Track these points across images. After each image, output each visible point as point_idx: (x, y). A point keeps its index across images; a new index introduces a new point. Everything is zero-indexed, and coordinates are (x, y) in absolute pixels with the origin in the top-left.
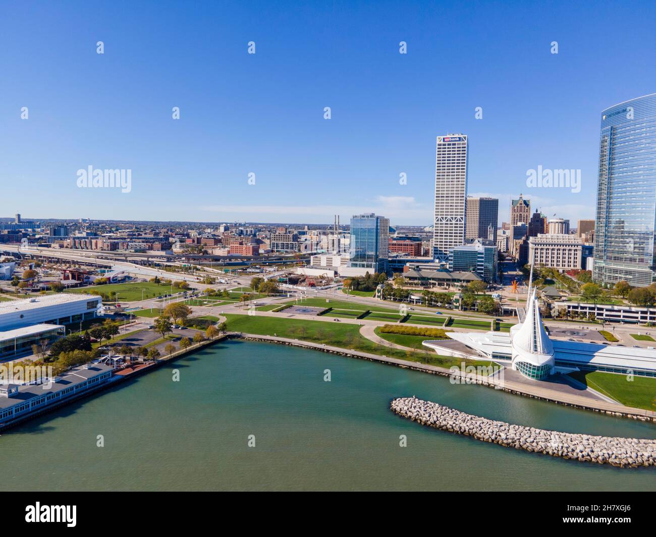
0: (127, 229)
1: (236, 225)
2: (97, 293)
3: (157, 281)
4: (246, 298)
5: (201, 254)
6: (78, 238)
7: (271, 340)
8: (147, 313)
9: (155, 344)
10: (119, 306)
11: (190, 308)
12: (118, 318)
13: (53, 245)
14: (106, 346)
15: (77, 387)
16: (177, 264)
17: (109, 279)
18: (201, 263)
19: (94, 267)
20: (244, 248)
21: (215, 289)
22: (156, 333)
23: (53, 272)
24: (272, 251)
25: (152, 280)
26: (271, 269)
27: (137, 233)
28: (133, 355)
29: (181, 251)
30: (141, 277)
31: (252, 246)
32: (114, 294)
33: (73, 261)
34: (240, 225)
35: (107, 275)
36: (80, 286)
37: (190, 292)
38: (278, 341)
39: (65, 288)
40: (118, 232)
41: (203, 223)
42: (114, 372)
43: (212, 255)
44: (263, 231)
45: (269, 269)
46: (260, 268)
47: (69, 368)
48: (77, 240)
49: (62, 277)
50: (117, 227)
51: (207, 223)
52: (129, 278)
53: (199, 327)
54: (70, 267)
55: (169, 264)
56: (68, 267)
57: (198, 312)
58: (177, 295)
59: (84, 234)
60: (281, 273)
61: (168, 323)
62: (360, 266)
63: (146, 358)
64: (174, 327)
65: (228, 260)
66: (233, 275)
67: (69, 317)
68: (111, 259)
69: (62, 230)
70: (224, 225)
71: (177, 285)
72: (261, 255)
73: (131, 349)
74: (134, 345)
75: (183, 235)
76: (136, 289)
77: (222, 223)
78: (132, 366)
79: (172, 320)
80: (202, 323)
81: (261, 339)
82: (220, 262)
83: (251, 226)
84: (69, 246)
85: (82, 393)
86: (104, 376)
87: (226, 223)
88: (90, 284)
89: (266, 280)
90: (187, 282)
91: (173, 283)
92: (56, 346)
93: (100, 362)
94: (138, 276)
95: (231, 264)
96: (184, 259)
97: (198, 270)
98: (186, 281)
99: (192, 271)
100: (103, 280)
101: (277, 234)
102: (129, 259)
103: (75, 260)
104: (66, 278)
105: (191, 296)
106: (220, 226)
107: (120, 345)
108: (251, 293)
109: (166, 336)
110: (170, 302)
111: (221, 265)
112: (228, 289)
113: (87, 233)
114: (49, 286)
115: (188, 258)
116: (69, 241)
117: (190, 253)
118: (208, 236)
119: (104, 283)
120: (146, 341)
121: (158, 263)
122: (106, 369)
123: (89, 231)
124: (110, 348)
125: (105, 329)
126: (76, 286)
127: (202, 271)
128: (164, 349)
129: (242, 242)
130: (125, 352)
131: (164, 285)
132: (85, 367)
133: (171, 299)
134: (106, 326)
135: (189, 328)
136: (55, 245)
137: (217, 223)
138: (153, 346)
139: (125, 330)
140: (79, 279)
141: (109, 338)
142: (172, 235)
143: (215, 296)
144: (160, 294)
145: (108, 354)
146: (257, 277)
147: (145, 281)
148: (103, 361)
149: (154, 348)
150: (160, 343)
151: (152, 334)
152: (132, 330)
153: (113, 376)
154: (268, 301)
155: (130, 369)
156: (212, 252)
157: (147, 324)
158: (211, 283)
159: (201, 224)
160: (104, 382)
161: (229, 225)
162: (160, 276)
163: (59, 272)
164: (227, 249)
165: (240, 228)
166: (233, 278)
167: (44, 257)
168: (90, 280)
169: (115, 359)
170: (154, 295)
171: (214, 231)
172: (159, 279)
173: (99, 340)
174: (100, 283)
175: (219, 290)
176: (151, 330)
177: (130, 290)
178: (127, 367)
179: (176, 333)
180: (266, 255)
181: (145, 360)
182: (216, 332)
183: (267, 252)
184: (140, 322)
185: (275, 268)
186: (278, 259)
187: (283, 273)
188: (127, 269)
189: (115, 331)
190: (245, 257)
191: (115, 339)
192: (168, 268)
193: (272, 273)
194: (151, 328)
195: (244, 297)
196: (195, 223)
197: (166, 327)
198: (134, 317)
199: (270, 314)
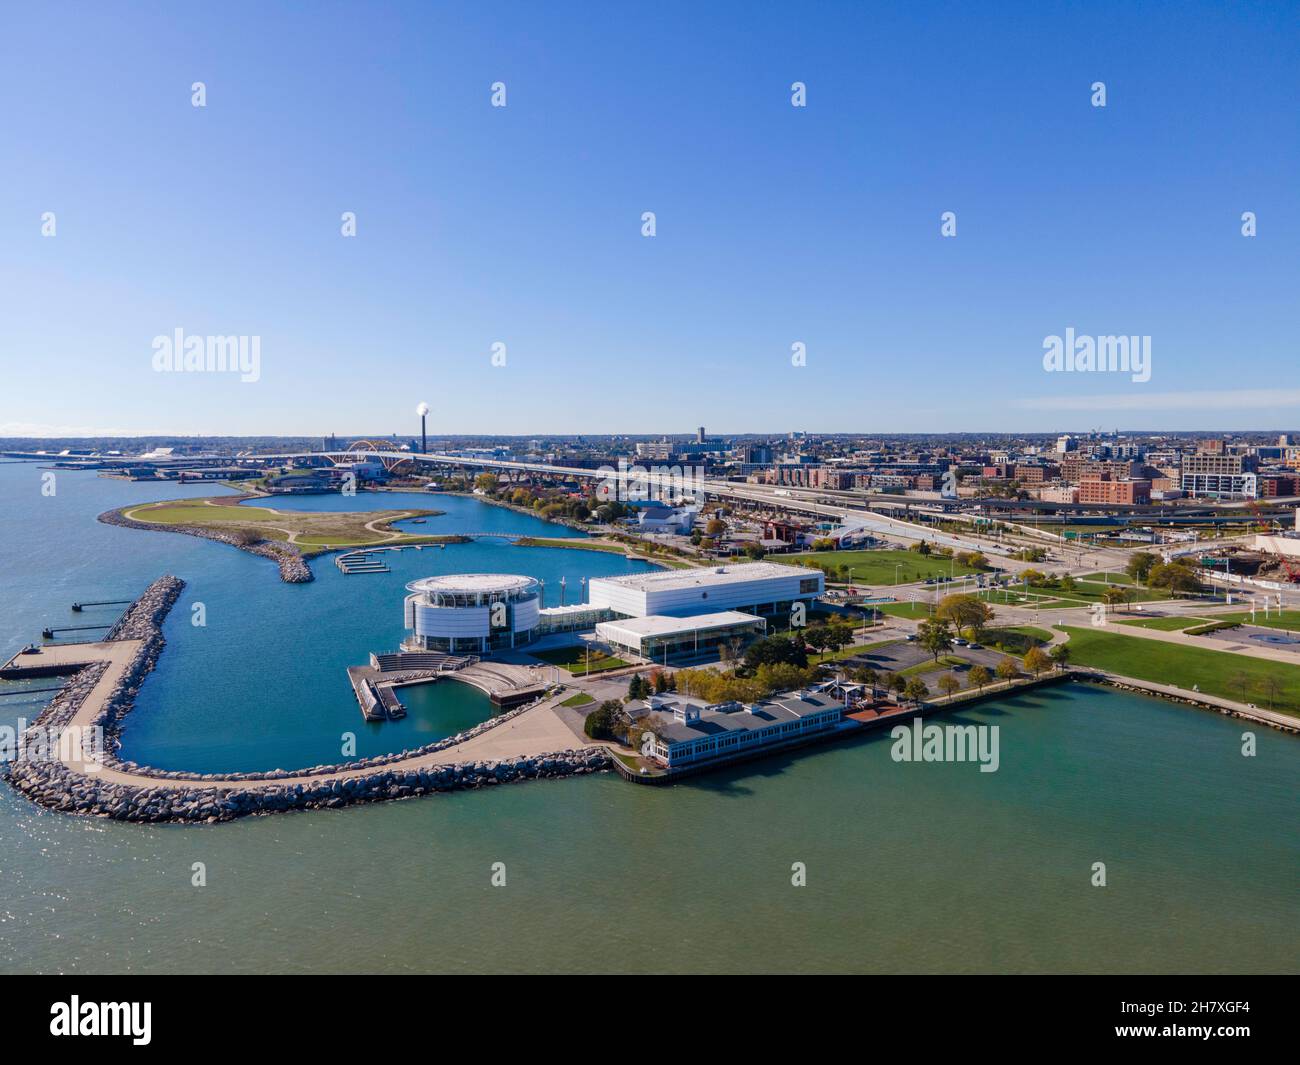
0: (870, 449)
1: (1093, 436)
2: (814, 565)
3: (924, 549)
4: (1117, 598)
5: (1015, 499)
6: (788, 466)
7: (1181, 698)
8: (905, 610)
9: (920, 672)
10: (855, 592)
11: (989, 607)
12: (852, 615)
13: (749, 479)
14: (832, 663)
15: (785, 728)
16: (965, 517)
17: (837, 540)
18: (1013, 517)
19: (812, 519)
20: (1113, 488)
21: (1044, 573)
22: (921, 651)
23: (749, 524)
24: (1186, 495)
25: (915, 547)
26: (1183, 537)
27: (887, 457)
28: (878, 687)
29: (973, 493)
30: (893, 541)
31: (1132, 482)
32: (845, 569)
33: (779, 507)
34: (1105, 437)
35: (834, 534)
36: (789, 552)
37: (989, 576)
38: (1200, 703)
39: (766, 552)
40: (853, 456)
41: (1019, 435)
42: (845, 713)
43: (1037, 502)
44: (1161, 450)
45: (1175, 536)
46: (1152, 533)
47: (772, 692)
48: (785, 471)
49: (762, 534)
50: (851, 445)
51: (1029, 435)
52: (872, 540)
53: (1006, 648)
54: (773, 517)
55: (947, 517)
56: (771, 518)
57: (1005, 616)
58: (963, 579)
59: (797, 460)
60: (1208, 546)
61: (945, 633)
63: (901, 695)
64: (956, 642)
65: (1074, 512)
66: (1085, 545)
67: (771, 605)
68: (841, 505)
69: (763, 451)
70: (1066, 437)
71: (964, 559)
72: (1154, 504)
73: (873, 675)
74: (880, 668)
75: (978, 459)
76: (884, 564)
77: (1062, 435)
78: (877, 707)
79: (952, 627)
80: (1016, 640)
81: (1155, 692)
82: (1056, 516)
83: (1130, 440)
84: (773, 481)
85: (793, 741)
86: (828, 716)
87: (1070, 434)
88: (806, 548)
89: (1167, 560)
90: (985, 555)
91: (955, 554)
92: (753, 651)
93: (821, 691)
94: (888, 538)
95: (1076, 520)
96: (978, 507)
97: (1006, 530)
98: (981, 553)
99: (995, 532)
100: (826, 543)
101: (1199, 454)
102: (872, 505)
103: (783, 505)
104: (768, 536)
105: (992, 584)
106: (1057, 441)
107: (856, 665)
108: (1131, 587)
109: (941, 659)
110: (949, 592)
111: (1058, 523)
112: (1073, 575)
113: (802, 457)
114: (744, 548)
115: (987, 508)
116: (773, 471)
117: (992, 497)
118: (1030, 462)
119: (829, 548)
120: (904, 662)
121: (926, 514)
122: (831, 704)
123: (805, 455)
124: (837, 667)
125: (829, 632)
126: (782, 550)
127: (1017, 534)
128: (937, 682)
129: (1109, 473)
130: (863, 679)
131: (937, 558)
132: (796, 695)
133: (951, 586)
134: (831, 627)
135: (987, 648)
136: (752, 479)
137: (1051, 435)
138: (916, 674)
139: (865, 639)
140: (787, 540)
141: (836, 649)
142: (955, 460)
143: (1045, 587)
144: (930, 575)
145: (834, 678)
146: (1145, 551)
147: (901, 548)
148: (827, 688)
149: (918, 679)
150: (928, 671)
151: (913, 652)
152: (878, 639)
153: (843, 719)
154: (1173, 607)
155: (872, 711)
156: (1039, 495)
157: (905, 631)
158: (1035, 560)
159: (1015, 436)
160: (828, 729)
161: (1077, 437)
162: (929, 541)
163: (757, 526)
164: (1071, 489)
165: (1105, 444)
166: (1086, 550)
167: (737, 499)
168: (806, 541)
169: (847, 689)
170: (919, 577)
171: (1043, 451)
172: (928, 546)
173: (819, 651)
174: (821, 548)
175: (1053, 576)
176: (912, 643)
177: (873, 564)
178: (868, 707)
179: (961, 654)
180: (1170, 503)
181: (899, 699)
182: (1046, 663)
183: (1172, 496)
184: (890, 625)
185: (1192, 533)
186: (1201, 514)
187: (1215, 546)
188: (868, 524)
189: (846, 637)
190: (1114, 508)
191: (847, 651)
192: (944, 525)
193: (1180, 545)
194: (912, 638)
195: (1111, 595)
196: (1002, 436)
197: (941, 642)
198: (880, 615)
199: (1177, 637)
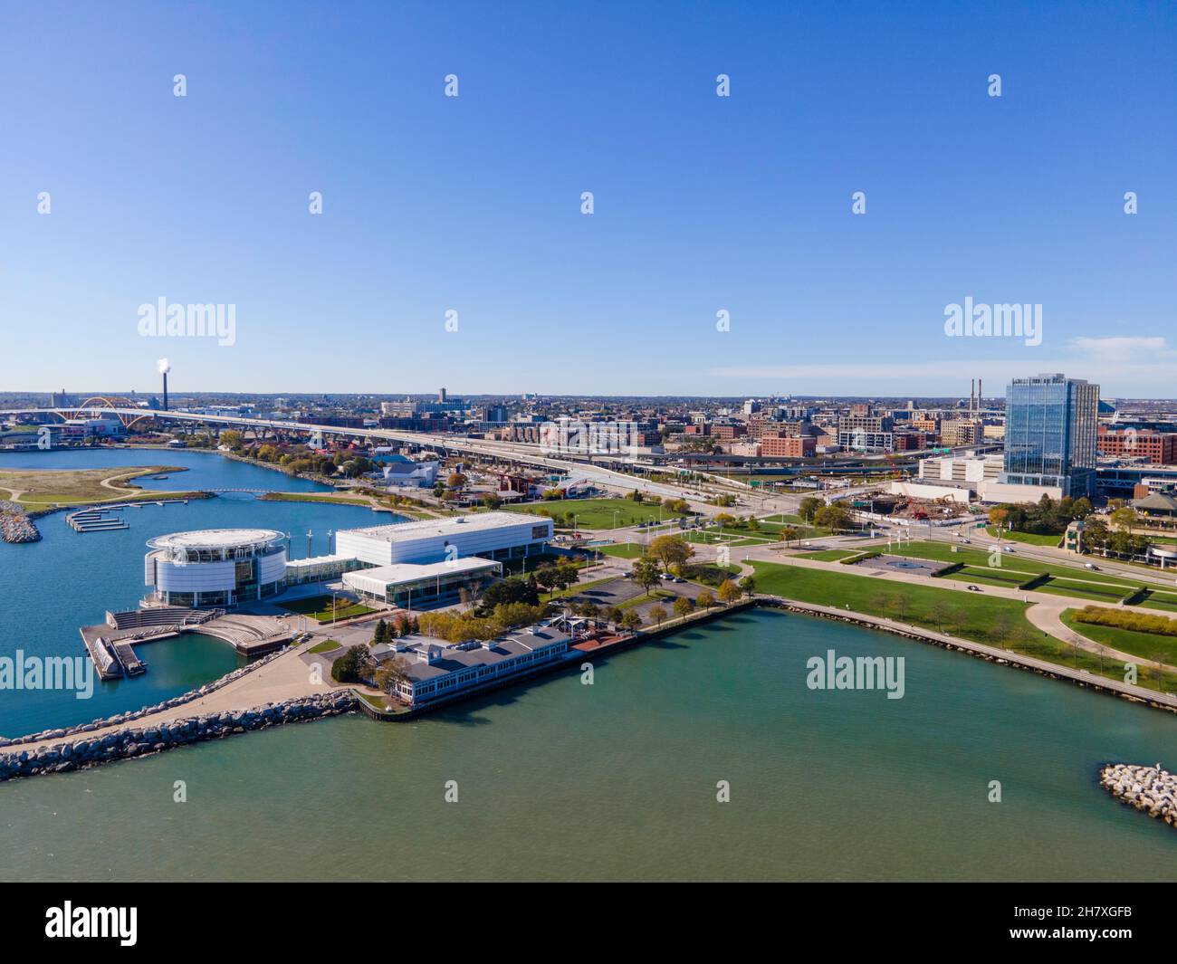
0: (592, 410)
1: (772, 400)
2: (545, 514)
3: (638, 497)
4: (791, 536)
5: (711, 453)
6: (521, 425)
7: (838, 616)
8: (622, 550)
9: (634, 605)
10: (579, 536)
11: (690, 546)
12: (577, 556)
13: (487, 436)
14: (560, 600)
15: (518, 660)
16: (671, 469)
17: (564, 491)
18: (710, 468)
19: (543, 472)
20: (788, 444)
21: (734, 516)
22: (636, 586)
23: (487, 477)
24: (842, 449)
25: (630, 495)
26: (840, 484)
27: (606, 417)
28: (599, 620)
29: (677, 448)
30: (612, 490)
31: (802, 439)
32: (571, 516)
33: (513, 461)
34: (781, 401)
35: (562, 485)
36: (523, 502)
37: (691, 519)
38: (852, 620)
39: (502, 502)
40: (578, 416)
41: (715, 399)
42: (571, 644)
43: (729, 455)
44: (823, 412)
45: (834, 483)
46: (817, 481)
47: (508, 629)
48: (519, 429)
49: (498, 486)
50: (576, 406)
51: (723, 398)
52: (594, 490)
53: (706, 581)
54: (509, 470)
55: (656, 469)
56: (507, 471)
57: (703, 554)
58: (669, 522)
60: (858, 491)
61: (655, 570)
62: (1027, 483)
63: (619, 625)
64: (664, 577)
65: (757, 464)
66: (766, 491)
67: (507, 550)
68: (568, 460)
69: (500, 411)
70: (752, 401)
71: (670, 505)
72: (819, 457)
73: (595, 609)
74: (601, 602)
75: (681, 420)
76: (604, 510)
77: (748, 399)
78: (598, 637)
79: (661, 565)
80: (711, 574)
81: (819, 613)
82: (744, 468)
83: (800, 403)
84: (508, 438)
85: (526, 673)
86: (557, 648)
87: (755, 398)
88: (537, 498)
89: (828, 503)
90: (687, 502)
91: (662, 502)
92: (490, 593)
93: (550, 626)
94: (608, 488)
95: (761, 471)
96: (681, 460)
97: (704, 480)
98: (684, 499)
99: (695, 482)
100: (555, 493)
101: (852, 416)
102: (594, 459)
103: (517, 460)
104: (504, 488)
105: (693, 527)
106: (744, 404)
107: (581, 601)
108: (801, 526)
109: (652, 592)
110: (658, 534)
111: (745, 473)
112: (757, 517)
113: (534, 417)
114: (482, 498)
115: (689, 460)
116: (508, 429)
117: (692, 451)
118: (723, 422)
119: (557, 498)
120: (621, 597)
121: (639, 466)
122: (560, 637)
123: (536, 414)
124: (564, 604)
125: (558, 572)
126: (516, 500)
127: (712, 483)
128: (648, 613)
129: (785, 431)
130: (587, 613)
131: (648, 504)
132: (529, 631)
133: (660, 529)
134: (560, 568)
135: (689, 581)
136: (490, 436)
137: (740, 399)
138: (631, 607)
139: (588, 577)
140: (521, 491)
141: (563, 588)
142: (662, 420)
143: (735, 528)
144: (642, 519)
145: (562, 613)
146: (812, 496)
147: (618, 496)
148: (556, 623)
149: (633, 611)
150: (641, 604)
151: (630, 587)
152: (599, 577)
153: (570, 650)
154: (832, 542)
155: (594, 641)
156: (730, 450)
157: (622, 569)
158: (727, 505)
159: (711, 400)
160: (557, 659)
161: (759, 401)
162: (642, 490)
163: (494, 478)
164: (756, 445)
165: (781, 407)
166: (767, 496)
167: (476, 454)
168: (538, 492)
169: (573, 623)
170: (633, 521)
171: (734, 412)
172: (641, 494)
173: (549, 590)
174: (551, 498)
175: (742, 518)
176: (627, 579)
177: (595, 511)
178: (591, 638)
179: (668, 587)
180: (830, 456)
181: (617, 629)
182: (736, 592)
183: (832, 450)
184: (610, 565)
185: (847, 481)
186: (853, 465)
187: (863, 492)
188: (590, 476)
189: (572, 576)
190: (789, 460)
191: (573, 589)
192: (656, 476)
193: (839, 490)
194: (628, 576)
195: (787, 533)
196: (700, 399)
197: (653, 578)
198: (601, 556)
199: (836, 566)
